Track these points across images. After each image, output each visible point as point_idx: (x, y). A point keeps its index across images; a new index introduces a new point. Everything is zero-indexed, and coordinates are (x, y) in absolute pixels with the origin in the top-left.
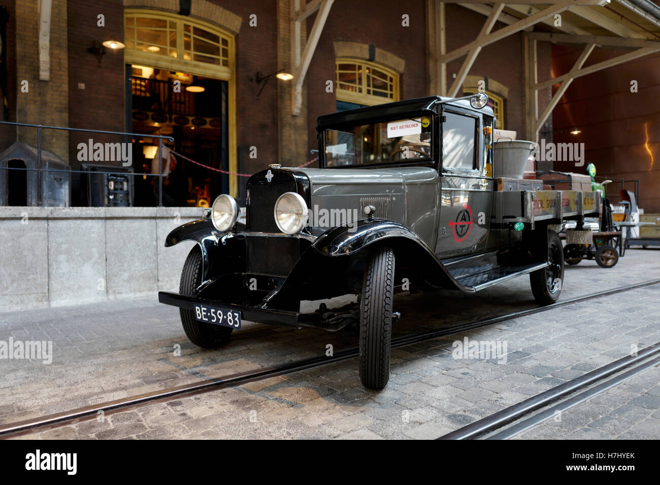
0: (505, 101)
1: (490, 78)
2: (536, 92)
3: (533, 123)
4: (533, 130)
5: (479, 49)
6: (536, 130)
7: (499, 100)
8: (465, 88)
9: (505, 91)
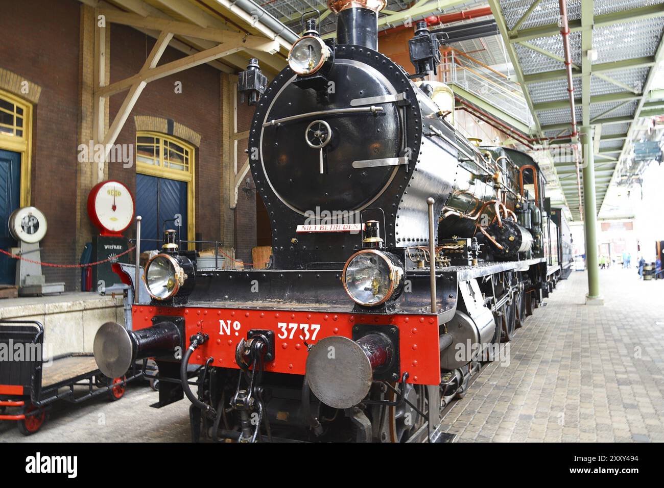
0: (197, 150)
1: (176, 122)
2: (236, 142)
3: (232, 177)
4: (232, 187)
5: (143, 85)
6: (235, 186)
7: (190, 149)
8: (139, 131)
9: (197, 138)
